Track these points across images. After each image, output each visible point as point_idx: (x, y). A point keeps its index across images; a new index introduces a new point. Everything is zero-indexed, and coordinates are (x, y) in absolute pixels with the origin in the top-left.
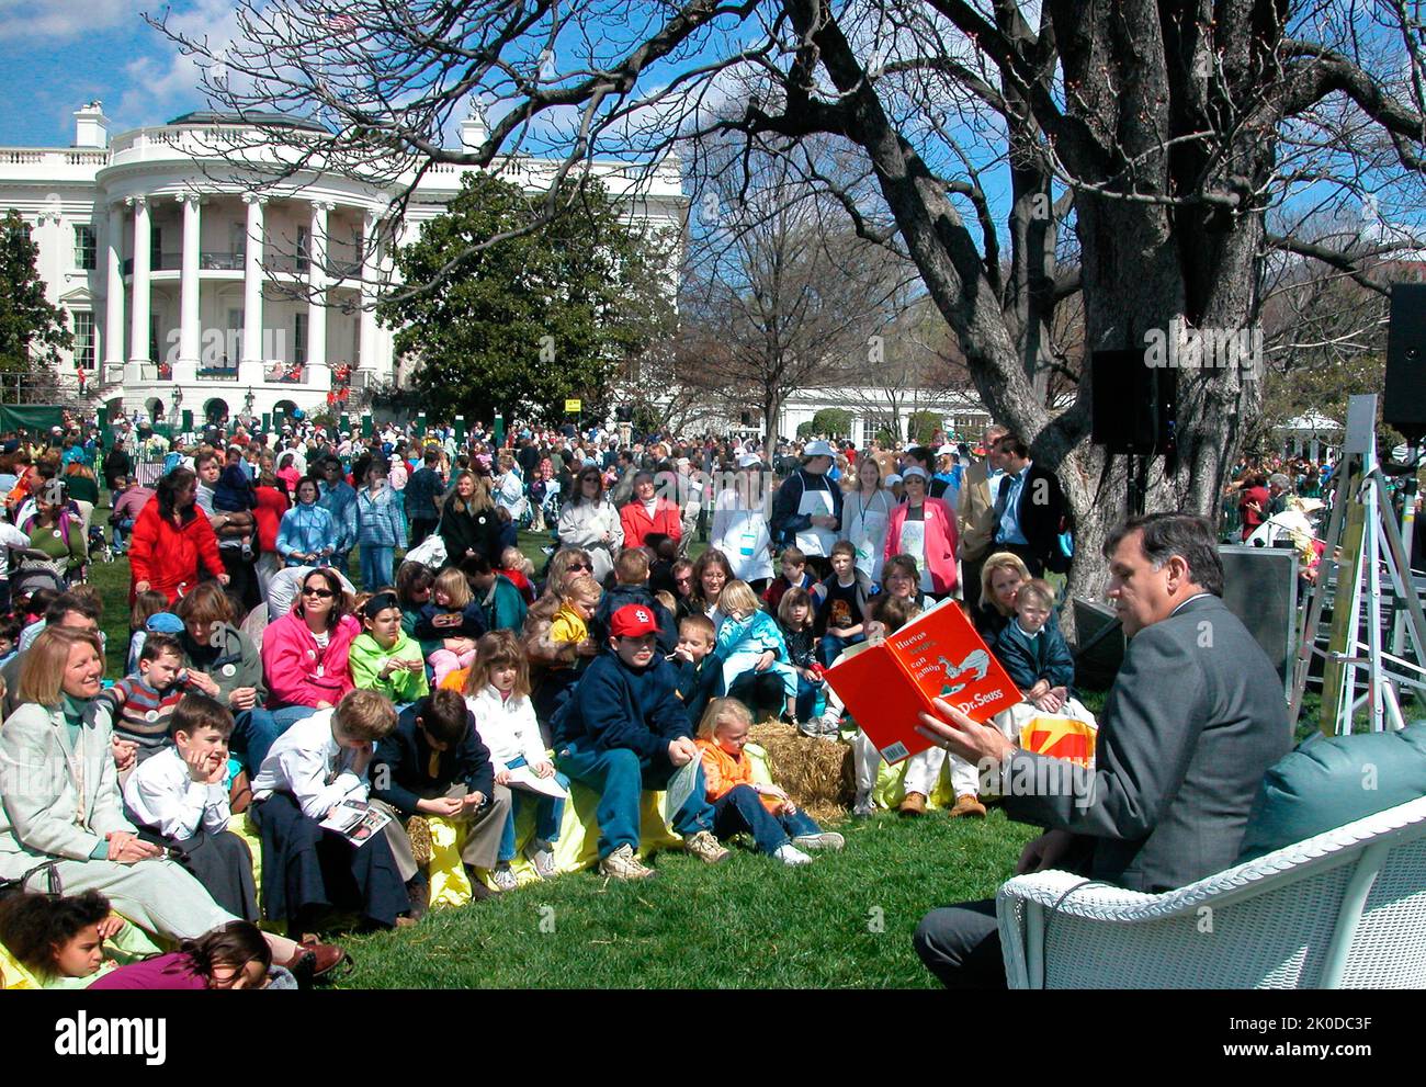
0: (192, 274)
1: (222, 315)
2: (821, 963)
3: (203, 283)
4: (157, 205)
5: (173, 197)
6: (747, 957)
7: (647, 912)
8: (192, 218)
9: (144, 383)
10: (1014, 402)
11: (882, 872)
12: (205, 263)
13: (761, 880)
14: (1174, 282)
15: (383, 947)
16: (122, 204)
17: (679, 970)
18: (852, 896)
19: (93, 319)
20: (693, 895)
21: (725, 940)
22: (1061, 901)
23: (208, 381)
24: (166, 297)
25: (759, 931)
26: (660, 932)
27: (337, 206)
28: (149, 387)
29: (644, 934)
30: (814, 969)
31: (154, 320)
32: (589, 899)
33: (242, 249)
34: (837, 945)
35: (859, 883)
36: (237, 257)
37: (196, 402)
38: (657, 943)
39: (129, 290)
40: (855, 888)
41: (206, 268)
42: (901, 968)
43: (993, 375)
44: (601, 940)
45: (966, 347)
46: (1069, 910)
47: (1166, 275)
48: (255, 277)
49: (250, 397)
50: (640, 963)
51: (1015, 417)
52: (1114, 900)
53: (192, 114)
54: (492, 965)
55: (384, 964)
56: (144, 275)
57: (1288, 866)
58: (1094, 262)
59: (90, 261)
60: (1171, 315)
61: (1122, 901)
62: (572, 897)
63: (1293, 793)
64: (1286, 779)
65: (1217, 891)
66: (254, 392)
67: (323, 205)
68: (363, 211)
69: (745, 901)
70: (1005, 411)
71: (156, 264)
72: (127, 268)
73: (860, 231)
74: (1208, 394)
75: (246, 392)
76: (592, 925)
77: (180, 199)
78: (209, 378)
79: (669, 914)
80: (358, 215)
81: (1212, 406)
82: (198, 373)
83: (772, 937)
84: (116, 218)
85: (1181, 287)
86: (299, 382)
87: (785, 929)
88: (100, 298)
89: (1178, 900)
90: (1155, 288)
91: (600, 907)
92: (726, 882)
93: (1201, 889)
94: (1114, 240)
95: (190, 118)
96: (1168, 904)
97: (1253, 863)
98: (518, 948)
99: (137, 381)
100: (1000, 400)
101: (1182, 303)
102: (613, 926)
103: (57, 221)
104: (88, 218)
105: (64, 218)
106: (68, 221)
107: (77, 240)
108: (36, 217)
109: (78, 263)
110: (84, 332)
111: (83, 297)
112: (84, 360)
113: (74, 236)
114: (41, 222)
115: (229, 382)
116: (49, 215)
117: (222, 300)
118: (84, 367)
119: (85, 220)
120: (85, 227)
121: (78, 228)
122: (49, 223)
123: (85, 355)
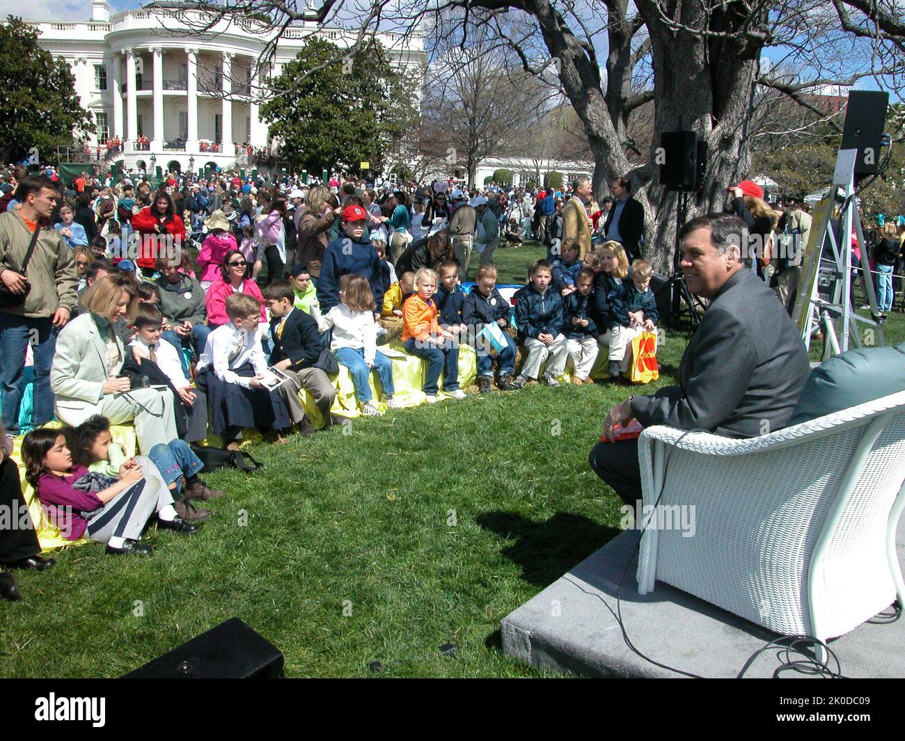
0: (159, 93)
1: (175, 115)
2: (516, 468)
3: (165, 98)
5: (146, 49)
6: (475, 463)
7: (417, 437)
8: (158, 61)
9: (135, 152)
10: (614, 161)
11: (546, 417)
12: (166, 87)
13: (479, 420)
14: (707, 95)
15: (272, 455)
16: (119, 53)
17: (437, 470)
18: (530, 430)
19: (106, 118)
20: (442, 428)
21: (461, 453)
22: (678, 441)
23: (169, 151)
24: (145, 104)
25: (480, 449)
26: (425, 449)
27: (236, 55)
28: (138, 154)
29: (415, 449)
30: (512, 470)
31: (139, 117)
32: (385, 430)
33: (186, 78)
34: (524, 457)
35: (533, 423)
36: (184, 83)
37: (163, 162)
38: (424, 454)
39: (125, 101)
40: (531, 426)
41: (167, 89)
42: (561, 471)
43: (603, 146)
44: (392, 452)
45: (588, 130)
46: (685, 447)
47: (702, 91)
48: (193, 93)
49: (192, 160)
50: (415, 466)
51: (614, 169)
52: (714, 443)
54: (332, 466)
55: (273, 465)
56: (133, 93)
57: (829, 426)
58: (662, 83)
59: (103, 85)
60: (704, 113)
61: (719, 443)
62: (375, 429)
63: (833, 382)
64: (829, 374)
65: (783, 439)
66: (194, 157)
67: (229, 54)
68: (250, 58)
69: (472, 432)
70: (609, 166)
71: (139, 87)
72: (124, 89)
73: (526, 68)
74: (722, 159)
75: (190, 157)
76: (387, 444)
77: (151, 51)
78: (170, 149)
79: (429, 439)
80: (248, 60)
81: (724, 166)
82: (164, 147)
83: (488, 453)
84: (117, 62)
85: (710, 99)
86: (218, 151)
87: (495, 448)
88: (109, 106)
89: (757, 443)
90: (696, 99)
91: (391, 434)
92: (459, 421)
93: (773, 438)
94: (674, 71)
95: (155, 5)
96: (750, 446)
97: (807, 423)
98: (347, 456)
99: (132, 151)
100: (606, 161)
101: (710, 108)
102: (398, 445)
103: (85, 63)
104: (101, 61)
105: (88, 61)
106: (90, 63)
107: (96, 73)
108: (73, 60)
109: (97, 86)
110: (102, 124)
111: (100, 105)
112: (102, 140)
113: (94, 71)
114: (76, 63)
115: (180, 152)
116: (80, 59)
117: (175, 107)
118: (103, 143)
119: (100, 62)
120: (100, 66)
121: (96, 67)
122: (80, 64)
123: (103, 137)
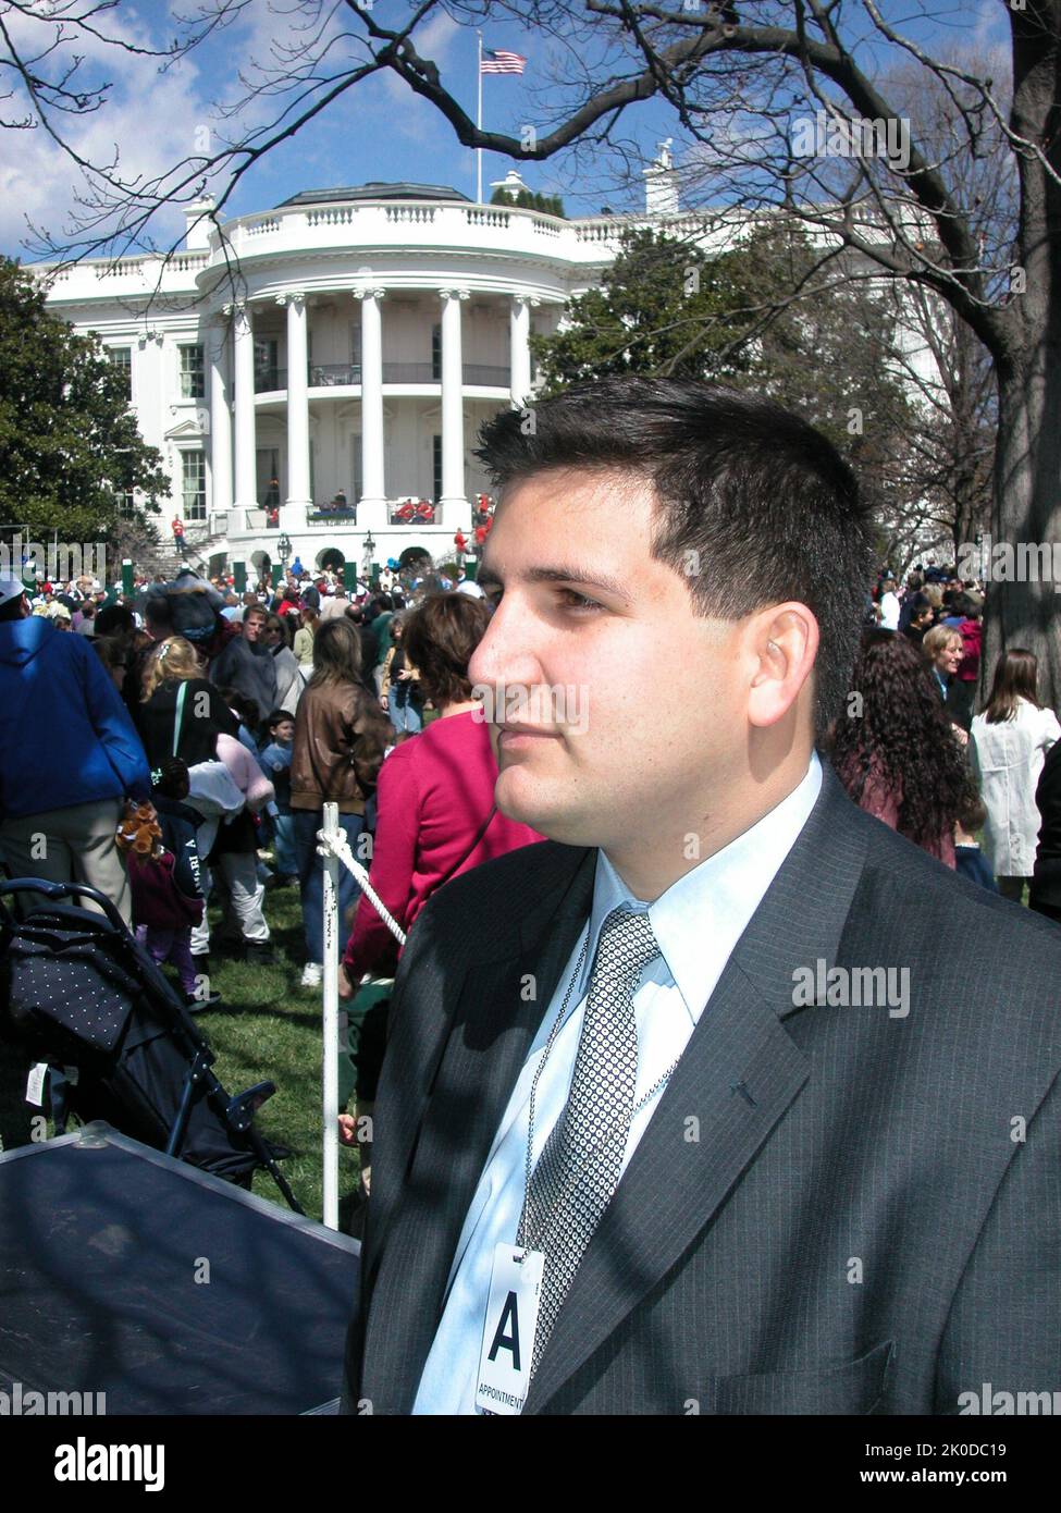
1: (343, 443)
3: (318, 404)
4: (259, 311)
5: (273, 300)
8: (297, 325)
9: (251, 533)
12: (313, 381)
16: (220, 314)
19: (197, 460)
23: (321, 527)
24: (271, 422)
27: (473, 294)
28: (253, 538)
33: (357, 356)
36: (353, 369)
37: (307, 553)
39: (233, 419)
41: (317, 384)
48: (373, 390)
49: (370, 545)
53: (299, 196)
56: (249, 399)
59: (199, 389)
66: (374, 539)
67: (455, 294)
68: (508, 299)
72: (230, 395)
75: (364, 539)
77: (281, 302)
78: (322, 522)
80: (503, 304)
82: (310, 518)
84: (218, 334)
86: (432, 522)
88: (206, 432)
95: (296, 201)
99: (242, 531)
103: (160, 342)
104: (195, 335)
105: (168, 337)
106: (171, 342)
107: (184, 363)
108: (136, 339)
109: (185, 391)
110: (194, 475)
111: (189, 432)
112: (195, 510)
113: (179, 357)
114: (142, 345)
115: (345, 527)
116: (150, 336)
117: (342, 424)
118: (195, 517)
119: (192, 338)
120: (192, 348)
121: (183, 348)
122: (151, 345)
123: (196, 503)
